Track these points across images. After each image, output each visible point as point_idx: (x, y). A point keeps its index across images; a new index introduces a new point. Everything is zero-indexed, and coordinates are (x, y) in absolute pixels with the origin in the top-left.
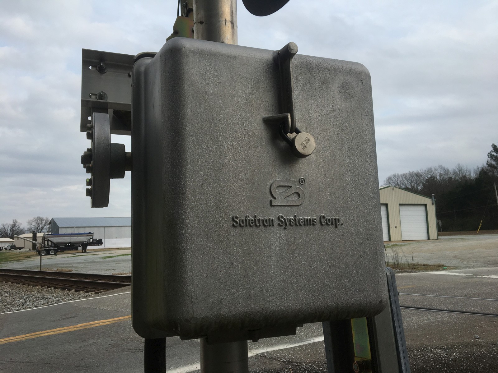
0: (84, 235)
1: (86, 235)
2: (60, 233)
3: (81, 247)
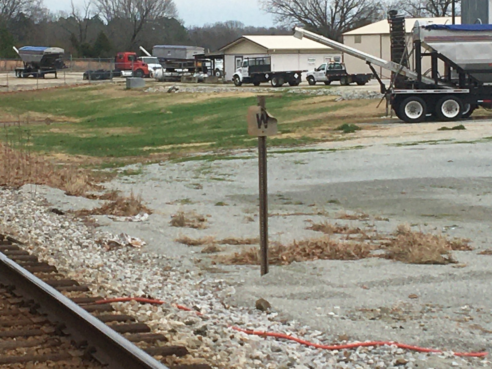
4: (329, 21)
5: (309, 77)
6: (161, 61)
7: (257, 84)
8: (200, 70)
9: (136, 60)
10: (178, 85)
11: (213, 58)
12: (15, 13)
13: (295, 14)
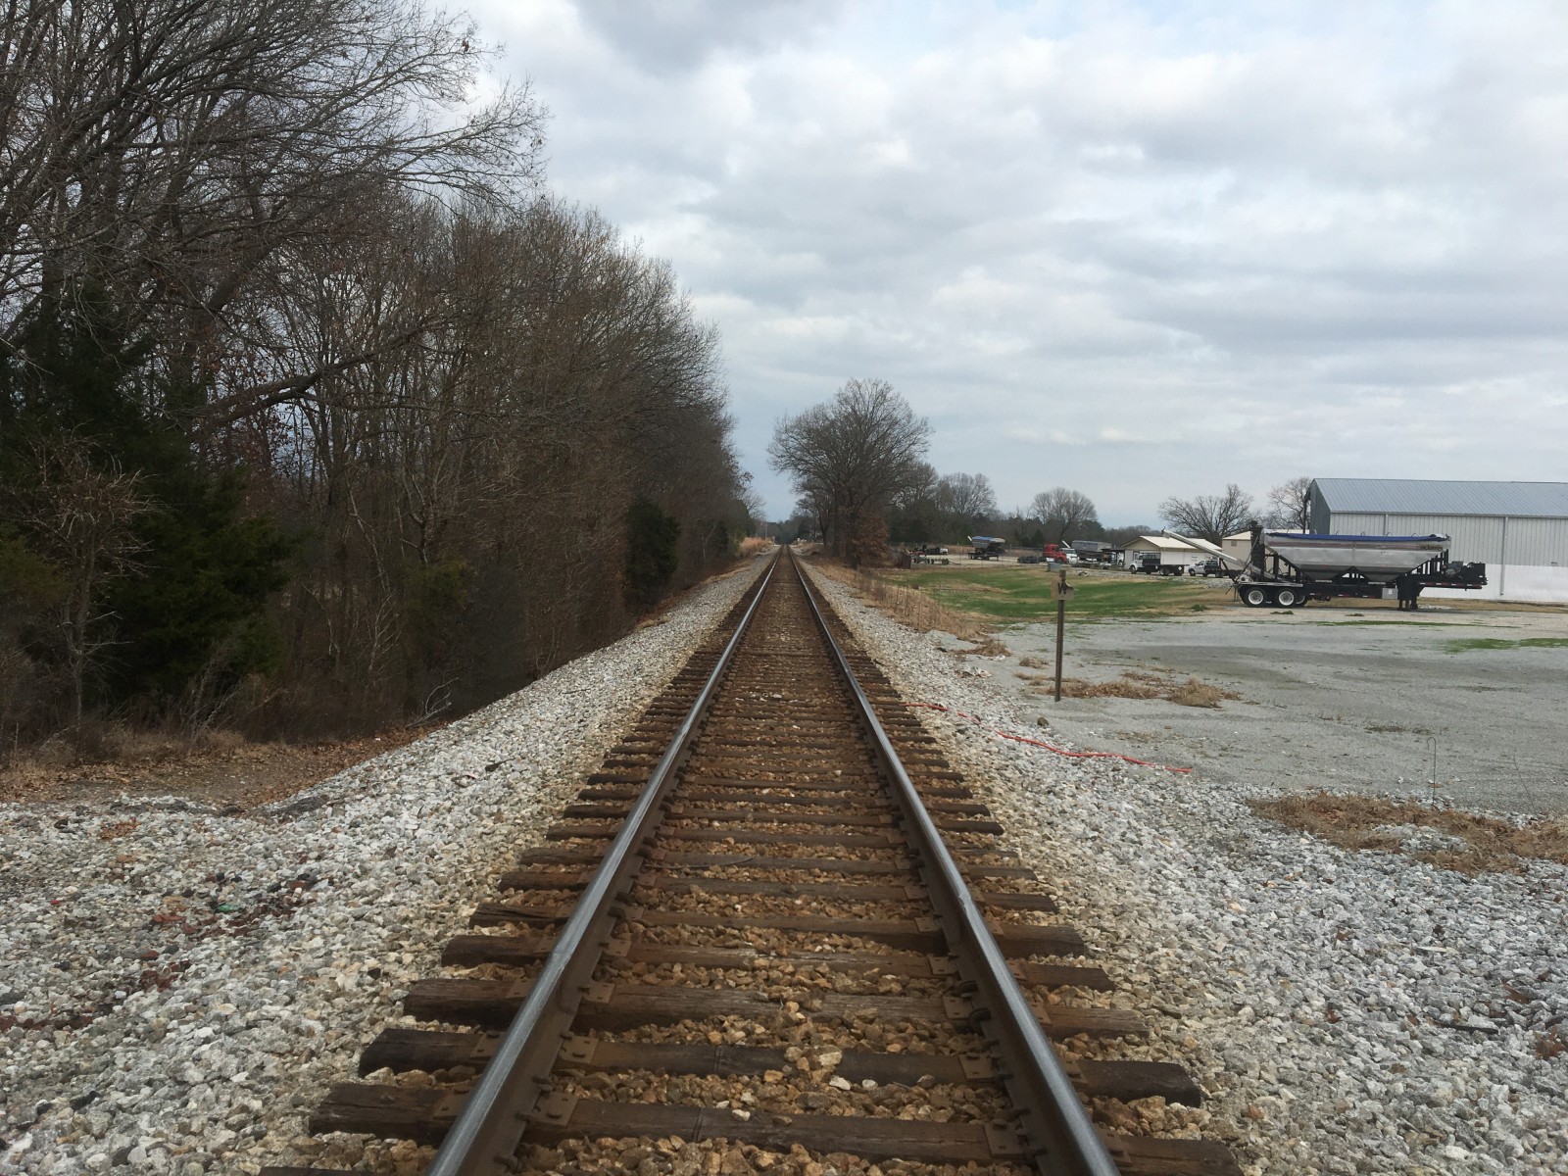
0: (1408, 544)
1: (1414, 544)
2: (1331, 533)
3: (1396, 589)
4: (1214, 529)
5: (1191, 570)
6: (1077, 552)
7: (1148, 573)
8: (1106, 560)
9: (1058, 550)
10: (1087, 570)
11: (1117, 552)
12: (975, 512)
13: (1186, 522)
